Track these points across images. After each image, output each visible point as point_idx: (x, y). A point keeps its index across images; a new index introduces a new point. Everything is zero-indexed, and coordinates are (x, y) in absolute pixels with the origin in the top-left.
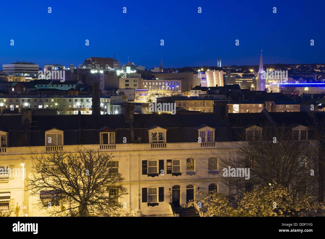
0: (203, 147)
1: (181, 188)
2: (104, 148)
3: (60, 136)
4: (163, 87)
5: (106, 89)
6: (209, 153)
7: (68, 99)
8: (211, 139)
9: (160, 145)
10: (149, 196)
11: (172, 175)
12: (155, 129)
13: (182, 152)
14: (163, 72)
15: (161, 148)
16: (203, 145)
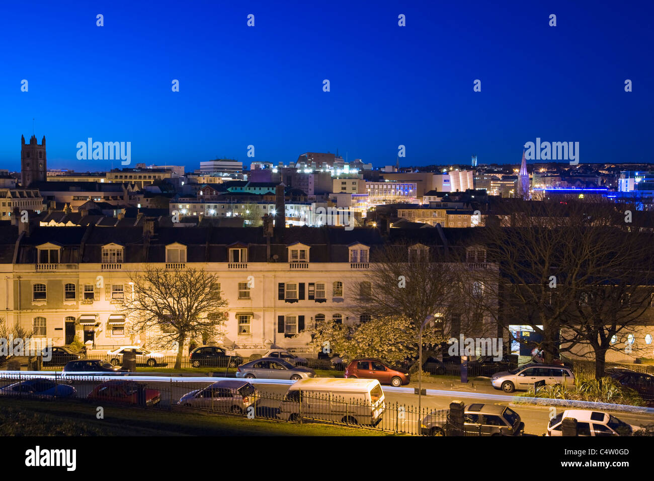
0: (353, 269)
1: (326, 317)
2: (233, 267)
3: (182, 251)
4: (393, 191)
5: (315, 193)
6: (361, 276)
7: (261, 206)
8: (365, 259)
9: (300, 265)
10: (287, 326)
11: (314, 301)
12: (295, 246)
13: (327, 274)
14: (396, 171)
15: (302, 269)
16: (359, 266)
